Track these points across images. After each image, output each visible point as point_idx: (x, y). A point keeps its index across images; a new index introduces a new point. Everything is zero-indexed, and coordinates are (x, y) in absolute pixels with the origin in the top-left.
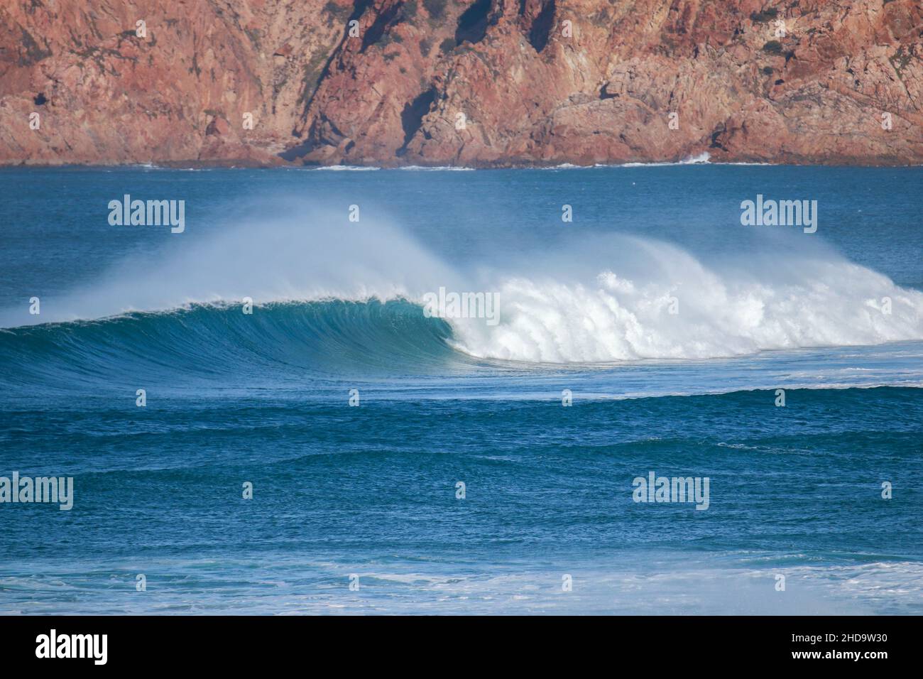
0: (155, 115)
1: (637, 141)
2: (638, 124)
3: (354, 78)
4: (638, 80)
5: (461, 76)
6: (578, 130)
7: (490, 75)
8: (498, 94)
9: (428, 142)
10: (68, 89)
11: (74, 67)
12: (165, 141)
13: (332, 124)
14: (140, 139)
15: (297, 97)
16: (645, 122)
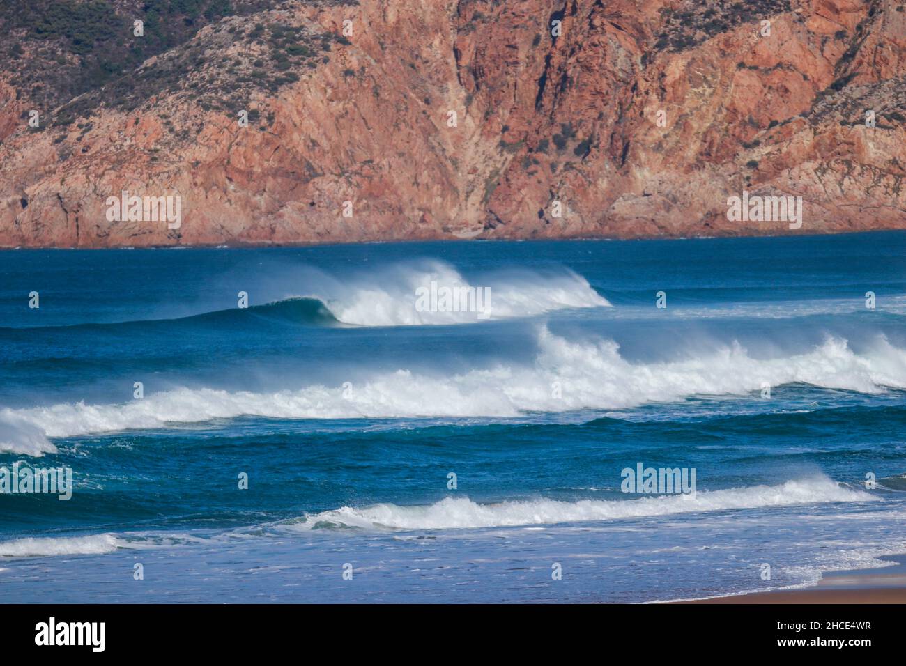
0: (384, 212)
1: (662, 223)
2: (663, 212)
3: (509, 187)
4: (664, 185)
5: (567, 184)
6: (625, 217)
7: (586, 183)
8: (591, 196)
9: (547, 225)
10: (328, 197)
11: (332, 183)
12: (391, 227)
13: (496, 216)
14: (374, 227)
15: (481, 199)
16: (668, 211)
